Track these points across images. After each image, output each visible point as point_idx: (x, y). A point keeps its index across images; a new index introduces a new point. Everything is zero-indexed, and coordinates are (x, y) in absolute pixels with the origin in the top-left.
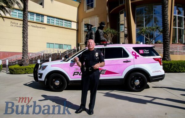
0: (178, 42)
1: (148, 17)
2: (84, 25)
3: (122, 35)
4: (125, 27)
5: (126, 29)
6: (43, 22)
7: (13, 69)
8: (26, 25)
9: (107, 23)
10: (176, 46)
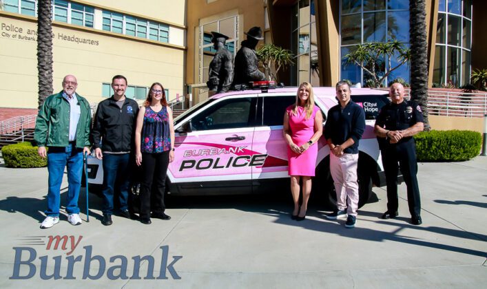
0: (448, 82)
1: (371, 18)
2: (202, 35)
3: (304, 64)
4: (311, 43)
5: (315, 48)
6: (92, 26)
7: (15, 152)
8: (48, 35)
9: (265, 32)
10: (442, 93)
